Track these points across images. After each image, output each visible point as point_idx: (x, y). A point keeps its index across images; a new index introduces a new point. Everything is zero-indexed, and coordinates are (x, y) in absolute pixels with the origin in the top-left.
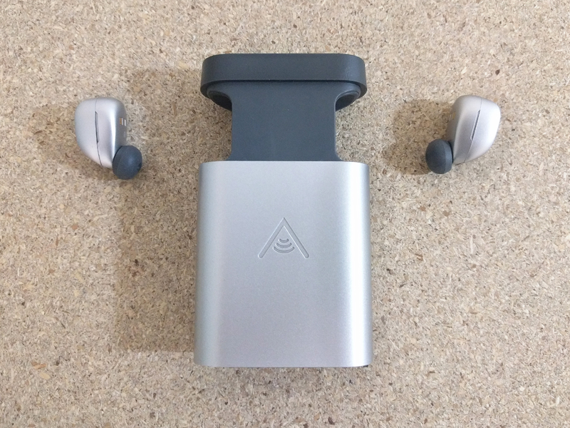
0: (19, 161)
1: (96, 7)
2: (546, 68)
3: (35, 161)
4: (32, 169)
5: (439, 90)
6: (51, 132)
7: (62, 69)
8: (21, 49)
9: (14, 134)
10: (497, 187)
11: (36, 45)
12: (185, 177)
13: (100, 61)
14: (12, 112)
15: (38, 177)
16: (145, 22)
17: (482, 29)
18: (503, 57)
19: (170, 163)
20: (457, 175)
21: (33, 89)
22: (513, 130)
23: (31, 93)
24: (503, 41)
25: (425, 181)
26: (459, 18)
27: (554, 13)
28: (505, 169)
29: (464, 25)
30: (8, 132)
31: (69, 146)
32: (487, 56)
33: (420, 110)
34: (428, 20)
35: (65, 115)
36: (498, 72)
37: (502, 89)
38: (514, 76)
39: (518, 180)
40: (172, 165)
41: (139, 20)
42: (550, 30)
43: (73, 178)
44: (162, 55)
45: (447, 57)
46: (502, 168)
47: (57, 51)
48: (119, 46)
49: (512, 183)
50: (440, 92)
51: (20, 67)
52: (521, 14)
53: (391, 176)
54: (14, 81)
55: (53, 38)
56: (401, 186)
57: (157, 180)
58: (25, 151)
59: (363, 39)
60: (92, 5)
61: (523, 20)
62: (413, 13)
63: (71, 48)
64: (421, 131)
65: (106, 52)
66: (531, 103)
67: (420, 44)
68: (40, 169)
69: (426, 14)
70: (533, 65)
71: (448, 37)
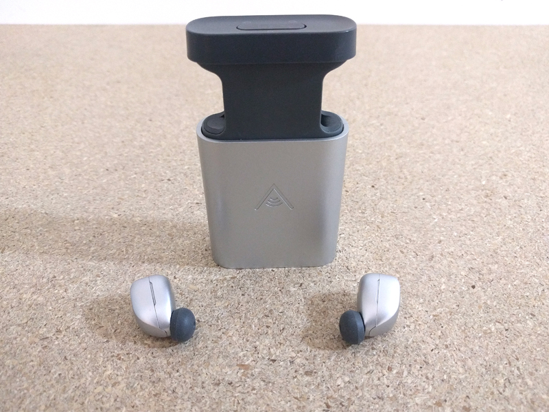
0: (15, 364)
1: (127, 250)
2: (515, 283)
3: (31, 363)
4: (26, 370)
5: (425, 300)
6: (57, 338)
7: (85, 290)
8: (55, 277)
9: (21, 340)
10: (511, 381)
11: (68, 274)
12: (182, 376)
13: (120, 284)
14: (27, 323)
15: (29, 378)
16: (165, 259)
17: (449, 259)
18: (474, 277)
19: (168, 364)
20: (466, 371)
21: (53, 304)
22: (507, 330)
23: (50, 308)
24: (470, 266)
25: (433, 377)
26: (427, 253)
27: (504, 248)
28: (513, 364)
29: (433, 257)
30: (16, 338)
31: (70, 350)
32: (460, 277)
33: (411, 316)
34: (402, 254)
35: (76, 324)
36: (473, 287)
37: (482, 298)
38: (489, 289)
39: (531, 374)
40: (171, 366)
41: (161, 258)
42: (505, 258)
43: (65, 378)
44: (175, 280)
45: (425, 278)
46: (510, 363)
47: (85, 278)
48: (138, 275)
49: (526, 377)
50: (427, 302)
51: (48, 289)
52: (477, 249)
53: (397, 373)
54: (39, 299)
55: (84, 270)
56: (409, 381)
57: (153, 379)
58: (24, 355)
59: (349, 268)
60: (124, 249)
61: (481, 253)
62: (388, 251)
63: (98, 276)
64: (417, 333)
65: (127, 279)
66: (514, 308)
67: (399, 270)
68: (33, 371)
69: (399, 251)
70: (503, 281)
71: (422, 265)
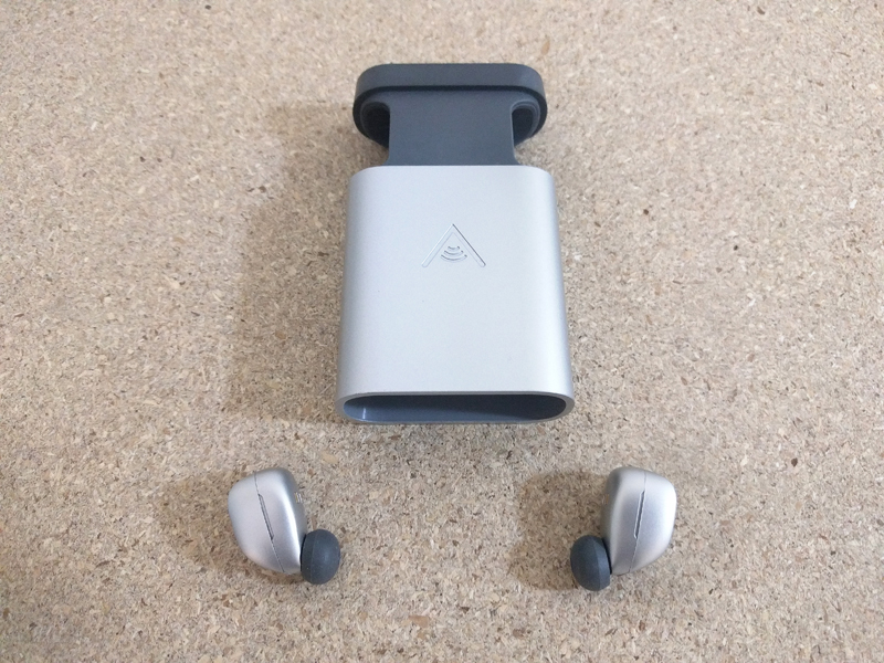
0: (67, 612)
1: (207, 372)
2: (865, 454)
3: (92, 612)
4: (87, 625)
5: (711, 491)
6: (123, 563)
7: (149, 464)
8: (94, 434)
9: (66, 566)
10: (823, 651)
11: (116, 428)
12: (327, 638)
13: (207, 451)
14: (67, 531)
15: (93, 640)
16: (275, 394)
17: (763, 399)
18: (799, 440)
19: (304, 614)
20: (757, 631)
21: (103, 494)
22: (833, 553)
23: (100, 501)
24: (795, 415)
25: (707, 642)
26: (727, 384)
27: (861, 374)
28: (831, 619)
29: (735, 393)
30: (57, 563)
31: (148, 587)
32: (776, 439)
33: (686, 524)
34: (683, 387)
35: (148, 536)
36: (795, 462)
37: (805, 487)
38: (820, 468)
39: (855, 637)
40: (307, 618)
41: (268, 390)
42: (859, 398)
43: (149, 640)
44: (299, 443)
45: (716, 441)
46: (826, 617)
47: (145, 437)
48: (235, 430)
49: (847, 643)
50: (713, 495)
51: (88, 460)
52: (815, 376)
53: (653, 634)
54: (77, 482)
55: (141, 417)
56: (670, 649)
57: (283, 643)
58: (78, 595)
59: (592, 417)
60: (202, 370)
61: (820, 386)
62: (660, 378)
63: (166, 431)
64: (692, 558)
65: (216, 438)
66: (854, 509)
67: (674, 422)
68: (98, 626)
69: (679, 379)
70: (845, 450)
71: (715, 412)
